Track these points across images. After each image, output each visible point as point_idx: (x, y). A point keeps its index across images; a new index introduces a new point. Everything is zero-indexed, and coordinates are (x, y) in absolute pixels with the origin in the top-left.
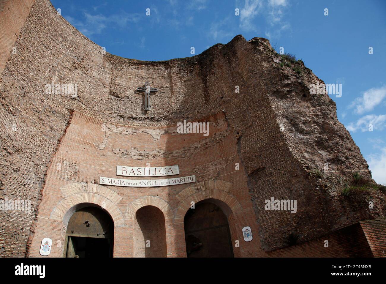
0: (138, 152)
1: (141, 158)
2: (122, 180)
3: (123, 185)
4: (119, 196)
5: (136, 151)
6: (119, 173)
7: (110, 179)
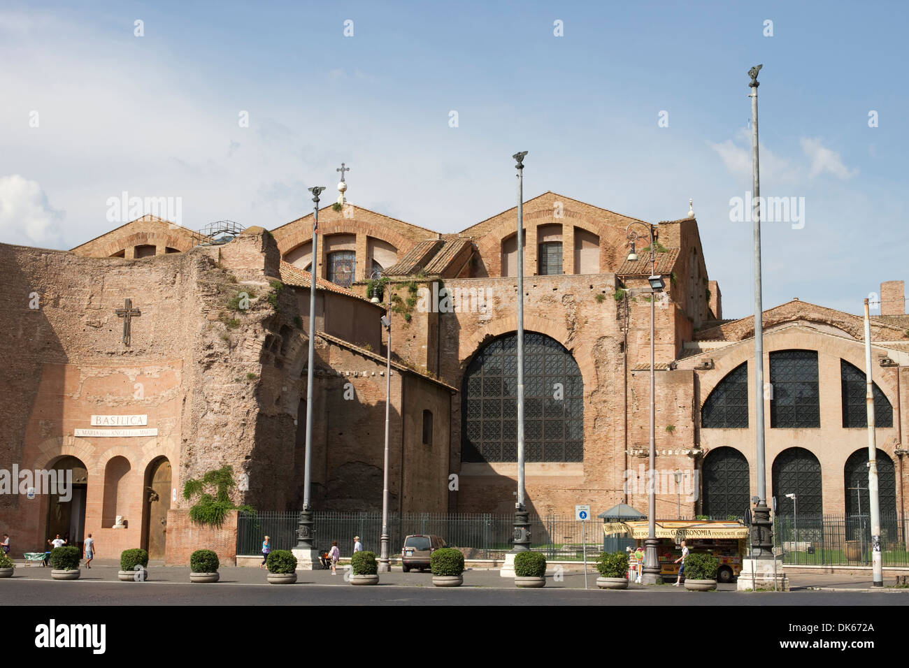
0: (113, 398)
1: (115, 404)
2: (96, 430)
3: (97, 436)
4: (93, 447)
5: (111, 396)
6: (93, 423)
7: (84, 430)
